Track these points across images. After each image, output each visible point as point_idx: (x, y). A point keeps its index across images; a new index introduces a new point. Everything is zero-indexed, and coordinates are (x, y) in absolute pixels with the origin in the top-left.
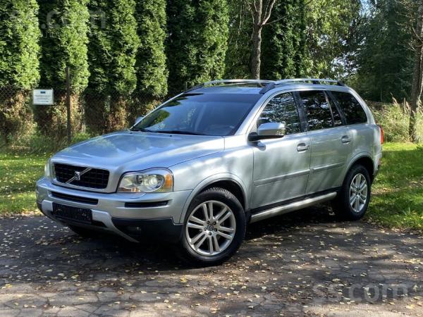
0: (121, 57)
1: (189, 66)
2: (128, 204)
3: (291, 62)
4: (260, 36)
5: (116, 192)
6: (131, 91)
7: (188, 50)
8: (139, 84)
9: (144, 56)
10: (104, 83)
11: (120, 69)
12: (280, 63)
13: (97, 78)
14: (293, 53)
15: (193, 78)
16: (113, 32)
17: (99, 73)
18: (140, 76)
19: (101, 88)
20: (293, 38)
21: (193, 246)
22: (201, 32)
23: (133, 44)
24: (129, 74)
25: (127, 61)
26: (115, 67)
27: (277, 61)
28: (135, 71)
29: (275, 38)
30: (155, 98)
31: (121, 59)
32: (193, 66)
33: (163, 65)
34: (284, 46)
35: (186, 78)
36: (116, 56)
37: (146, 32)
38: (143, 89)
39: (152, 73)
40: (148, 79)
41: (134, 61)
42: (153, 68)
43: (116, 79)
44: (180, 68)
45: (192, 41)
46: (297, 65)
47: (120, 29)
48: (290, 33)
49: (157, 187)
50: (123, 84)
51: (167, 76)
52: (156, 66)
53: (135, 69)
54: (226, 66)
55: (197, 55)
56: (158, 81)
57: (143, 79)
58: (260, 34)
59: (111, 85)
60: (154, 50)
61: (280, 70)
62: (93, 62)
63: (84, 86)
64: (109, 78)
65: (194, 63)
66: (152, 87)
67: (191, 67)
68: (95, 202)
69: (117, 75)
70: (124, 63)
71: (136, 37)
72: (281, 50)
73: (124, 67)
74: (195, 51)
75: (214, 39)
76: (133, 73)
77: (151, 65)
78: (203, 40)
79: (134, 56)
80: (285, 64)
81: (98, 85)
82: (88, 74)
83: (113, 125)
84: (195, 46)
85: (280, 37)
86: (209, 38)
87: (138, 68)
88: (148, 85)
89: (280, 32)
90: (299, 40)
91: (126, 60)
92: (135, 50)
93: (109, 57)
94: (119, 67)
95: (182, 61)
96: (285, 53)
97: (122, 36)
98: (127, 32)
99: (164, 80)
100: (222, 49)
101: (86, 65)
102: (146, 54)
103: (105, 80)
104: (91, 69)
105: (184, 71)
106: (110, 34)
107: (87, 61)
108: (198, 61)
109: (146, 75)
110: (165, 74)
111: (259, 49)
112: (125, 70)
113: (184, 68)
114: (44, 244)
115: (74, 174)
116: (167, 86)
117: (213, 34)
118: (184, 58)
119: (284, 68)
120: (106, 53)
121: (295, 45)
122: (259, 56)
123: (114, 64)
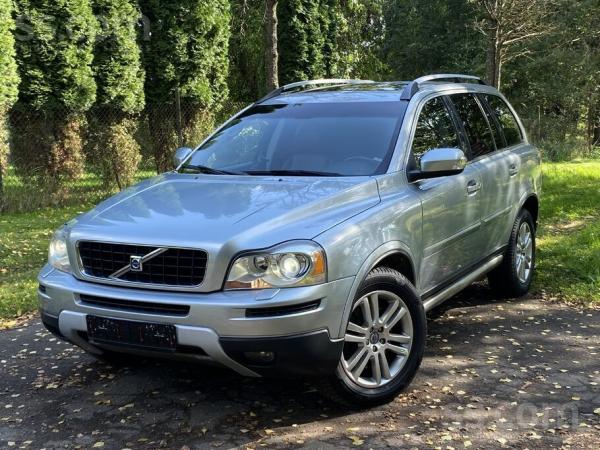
0: (70, 51)
1: (177, 64)
2: (251, 312)
3: (319, 55)
4: (275, 16)
5: (221, 290)
6: (88, 105)
7: (174, 38)
8: (101, 93)
9: (106, 49)
10: (44, 93)
11: (69, 71)
12: (305, 57)
13: (33, 86)
14: (321, 40)
15: (184, 81)
16: (55, 10)
17: (36, 78)
18: (101, 81)
19: (39, 102)
20: (319, 19)
21: (350, 374)
22: (192, 8)
23: (87, 30)
24: (85, 77)
25: (81, 57)
26: (60, 68)
27: (300, 54)
28: (92, 73)
29: (295, 19)
30: (126, 115)
31: (70, 54)
32: (184, 64)
33: (137, 62)
34: (309, 32)
35: (174, 83)
36: (62, 49)
37: (107, 10)
38: (107, 102)
39: (121, 76)
40: (115, 85)
41: (90, 58)
42: (121, 68)
43: (63, 86)
44: (164, 67)
45: (180, 24)
46: (327, 60)
47: (65, 5)
48: (315, 12)
49: (298, 276)
50: (75, 94)
51: (143, 80)
52: (125, 64)
53: (93, 70)
54: (230, 63)
55: (189, 45)
56: (130, 87)
57: (106, 85)
58: (275, 13)
59: (56, 96)
60: (122, 39)
61: (304, 67)
62: (24, 60)
63: (13, 99)
64: (53, 85)
65: (184, 59)
66: (121, 98)
67: (179, 64)
68: (183, 310)
69: (65, 80)
70: (75, 59)
71: (93, 19)
72: (305, 37)
73: (76, 67)
74: (184, 40)
75: (212, 19)
76: (90, 76)
77: (118, 64)
78: (197, 22)
79: (91, 49)
80: (312, 59)
81: (34, 97)
82: (18, 79)
83: (62, 161)
84: (185, 31)
85: (302, 18)
86: (205, 20)
87: (96, 68)
88: (115, 94)
89: (301, 10)
90: (328, 21)
91: (78, 56)
92: (92, 40)
93: (50, 52)
94: (67, 66)
95: (164, 56)
96: (310, 41)
97: (70, 16)
98: (77, 11)
99: (140, 85)
100: (224, 36)
101: (14, 65)
102: (109, 46)
103: (46, 89)
104: (21, 71)
105: (170, 72)
106: (49, 13)
107: (16, 58)
108: (191, 55)
109: (110, 79)
110: (139, 76)
111: (275, 35)
112: (77, 71)
113: (171, 66)
114: (50, 386)
115: (127, 260)
116: (143, 95)
117: (209, 12)
118: (168, 51)
119: (310, 64)
120: (45, 45)
121: (322, 29)
122: (275, 46)
123: (59, 63)
